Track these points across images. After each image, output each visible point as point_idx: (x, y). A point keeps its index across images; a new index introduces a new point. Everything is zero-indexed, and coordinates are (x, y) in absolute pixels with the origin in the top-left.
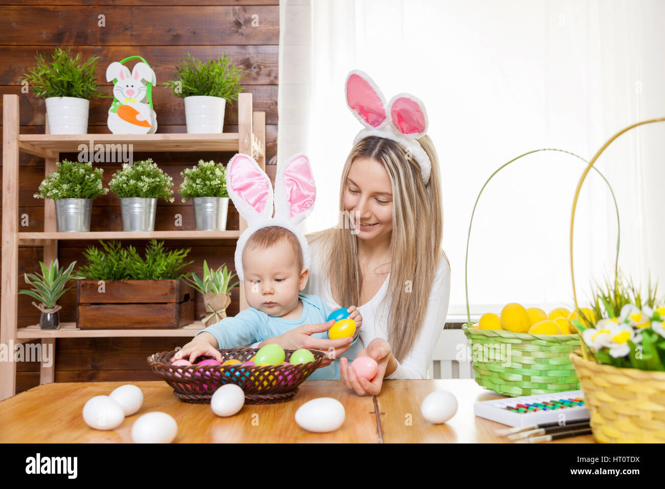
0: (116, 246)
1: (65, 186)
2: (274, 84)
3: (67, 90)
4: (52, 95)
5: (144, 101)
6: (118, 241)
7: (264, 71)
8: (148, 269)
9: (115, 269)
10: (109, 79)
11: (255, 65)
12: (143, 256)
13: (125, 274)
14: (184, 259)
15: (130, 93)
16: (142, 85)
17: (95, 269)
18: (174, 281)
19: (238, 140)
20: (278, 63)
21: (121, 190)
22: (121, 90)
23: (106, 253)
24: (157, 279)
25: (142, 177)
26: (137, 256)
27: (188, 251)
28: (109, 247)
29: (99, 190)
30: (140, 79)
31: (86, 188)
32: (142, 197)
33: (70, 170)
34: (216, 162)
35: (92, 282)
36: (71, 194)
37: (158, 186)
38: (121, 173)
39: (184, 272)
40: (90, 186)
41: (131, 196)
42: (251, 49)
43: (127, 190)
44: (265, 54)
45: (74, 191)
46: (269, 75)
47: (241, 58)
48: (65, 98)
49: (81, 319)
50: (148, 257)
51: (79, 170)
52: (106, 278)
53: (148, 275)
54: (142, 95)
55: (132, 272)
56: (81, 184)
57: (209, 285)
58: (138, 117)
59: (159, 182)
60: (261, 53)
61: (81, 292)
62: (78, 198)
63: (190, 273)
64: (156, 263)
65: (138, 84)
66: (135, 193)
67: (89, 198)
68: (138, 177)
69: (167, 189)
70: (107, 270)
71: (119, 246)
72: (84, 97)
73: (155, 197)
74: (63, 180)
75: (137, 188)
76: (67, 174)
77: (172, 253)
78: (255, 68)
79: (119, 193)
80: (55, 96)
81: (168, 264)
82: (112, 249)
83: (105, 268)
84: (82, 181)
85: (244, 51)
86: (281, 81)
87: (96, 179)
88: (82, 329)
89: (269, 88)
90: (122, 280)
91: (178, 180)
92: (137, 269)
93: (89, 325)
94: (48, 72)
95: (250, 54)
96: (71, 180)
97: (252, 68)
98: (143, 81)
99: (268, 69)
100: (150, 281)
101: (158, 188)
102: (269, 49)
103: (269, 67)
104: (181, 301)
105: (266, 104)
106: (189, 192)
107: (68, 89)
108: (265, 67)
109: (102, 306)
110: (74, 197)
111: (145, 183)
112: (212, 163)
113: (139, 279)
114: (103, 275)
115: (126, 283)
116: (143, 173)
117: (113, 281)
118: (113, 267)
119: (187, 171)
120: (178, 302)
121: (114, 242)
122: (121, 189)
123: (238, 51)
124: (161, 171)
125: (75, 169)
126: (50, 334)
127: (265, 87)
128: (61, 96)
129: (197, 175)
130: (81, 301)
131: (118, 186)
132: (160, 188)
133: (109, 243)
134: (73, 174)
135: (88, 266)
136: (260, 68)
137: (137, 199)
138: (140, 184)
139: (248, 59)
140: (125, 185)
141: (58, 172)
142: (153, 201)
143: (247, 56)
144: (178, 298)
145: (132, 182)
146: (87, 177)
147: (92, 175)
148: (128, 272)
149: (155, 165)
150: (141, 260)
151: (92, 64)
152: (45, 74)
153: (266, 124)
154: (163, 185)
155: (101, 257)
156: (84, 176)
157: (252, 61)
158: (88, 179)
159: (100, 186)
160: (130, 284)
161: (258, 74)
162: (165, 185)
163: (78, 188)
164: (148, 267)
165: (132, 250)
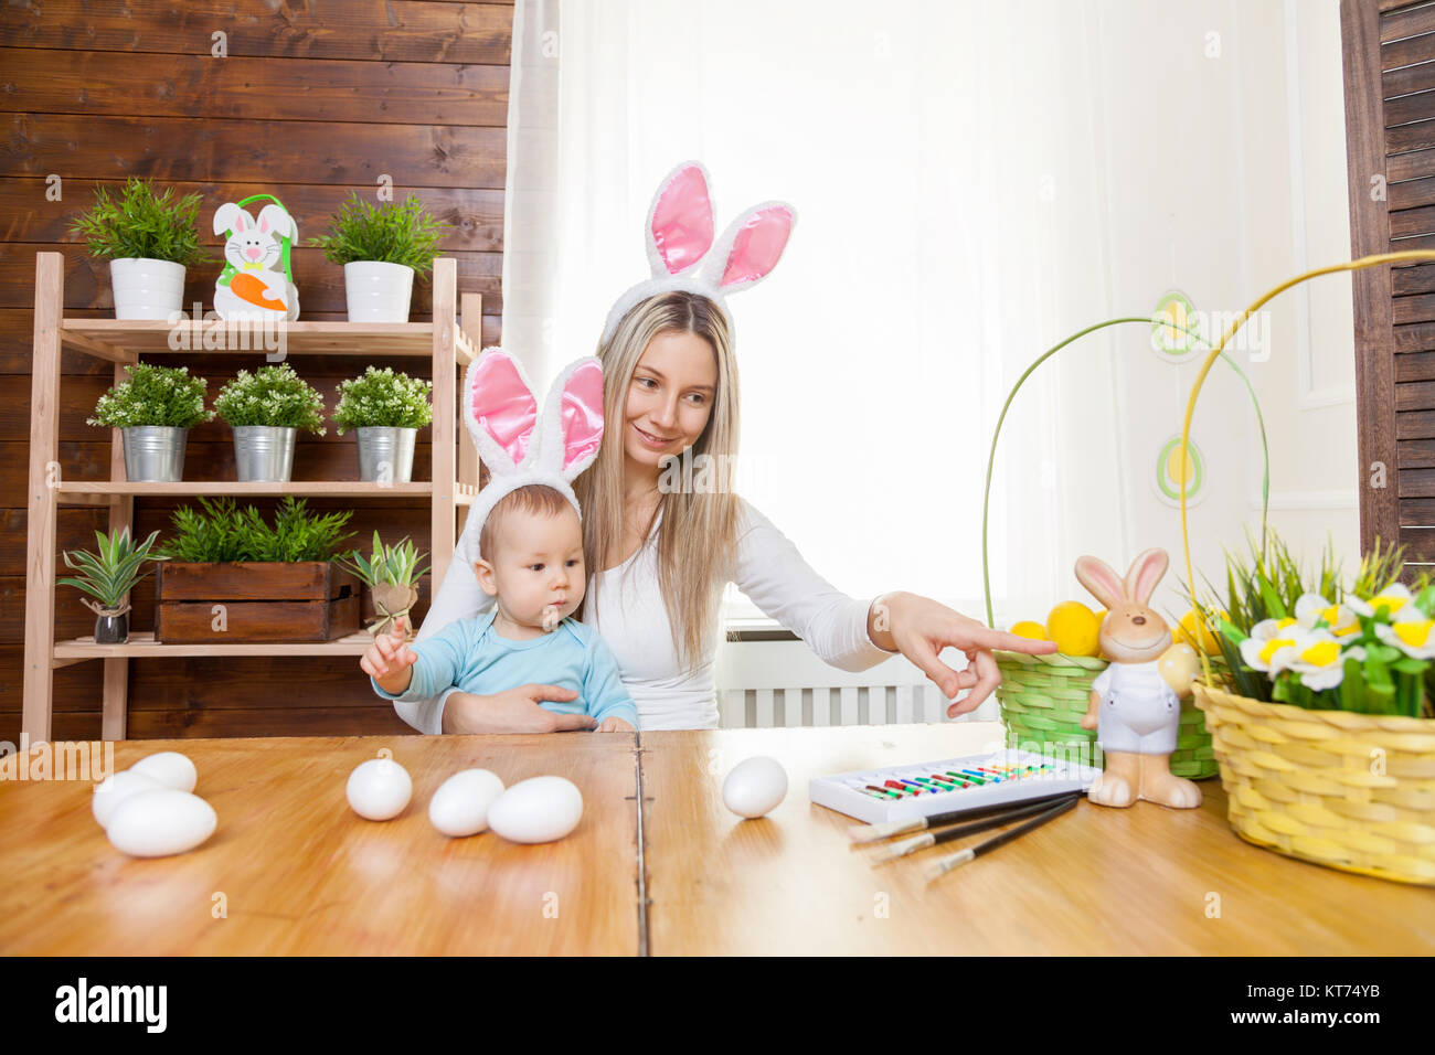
0: (226, 507)
1: (138, 406)
2: (496, 251)
3: (147, 247)
4: (122, 255)
5: (277, 268)
6: (230, 498)
7: (482, 229)
8: (278, 544)
9: (220, 544)
10: (218, 231)
11: (466, 220)
12: (271, 524)
13: (238, 553)
14: (342, 528)
15: (253, 254)
16: (273, 242)
17: (189, 545)
18: (322, 564)
19: (431, 334)
20: (503, 218)
21: (234, 413)
22: (238, 249)
23: (209, 517)
24: (292, 561)
25: (270, 392)
26: (260, 523)
27: (348, 515)
28: (215, 508)
29: (198, 414)
30: (270, 231)
31: (177, 409)
32: (269, 425)
33: (149, 379)
34: (397, 371)
35: (184, 565)
36: (149, 419)
37: (298, 406)
38: (235, 384)
39: (341, 549)
40: (182, 406)
41: (251, 423)
42: (461, 195)
43: (244, 413)
44: (483, 202)
45: (154, 413)
46: (490, 236)
47: (444, 207)
48: (143, 261)
49: (163, 627)
50: (280, 525)
51: (163, 379)
52: (206, 558)
53: (278, 554)
54: (274, 259)
55: (250, 549)
56: (166, 402)
57: (379, 572)
58: (266, 294)
59: (300, 401)
60: (476, 202)
61: (163, 580)
62: (160, 425)
63: (351, 552)
64: (291, 535)
65: (267, 240)
66: (258, 418)
67: (180, 426)
68: (263, 393)
69: (313, 413)
70: (208, 546)
71: (233, 507)
72: (176, 261)
73: (292, 427)
74: (135, 395)
75: (261, 410)
76: (143, 384)
77: (320, 519)
78: (466, 224)
79: (231, 418)
80: (126, 257)
81: (312, 535)
82: (220, 511)
83: (204, 542)
84: (169, 397)
85: (448, 197)
86: (507, 247)
87: (191, 397)
88: (164, 643)
89: (489, 256)
90: (234, 563)
91: (331, 400)
92: (258, 544)
93: (176, 636)
94: (114, 216)
95: (458, 202)
96: (150, 395)
97: (463, 224)
98: (276, 235)
99: (487, 227)
100: (281, 564)
101: (297, 412)
102: (490, 195)
103: (489, 223)
104: (334, 597)
105: (484, 281)
106: (348, 418)
107: (149, 245)
108: (483, 223)
109: (199, 605)
110: (154, 425)
111: (275, 403)
112: (389, 371)
113: (262, 560)
114: (202, 554)
115: (241, 567)
116: (272, 386)
117: (219, 564)
118: (218, 540)
119: (347, 383)
120: (328, 598)
121: (224, 500)
122: (235, 411)
123: (439, 197)
124: (303, 383)
125: (156, 378)
126: (111, 651)
127: (483, 255)
128: (136, 257)
129: (363, 390)
130: (164, 596)
131: (229, 407)
132: (300, 412)
133: (215, 501)
134: (152, 386)
135: (178, 538)
136: (474, 225)
137: (262, 429)
138: (267, 403)
139: (456, 210)
140: (240, 406)
141: (129, 382)
142: (290, 432)
143: (455, 206)
144: (328, 592)
145: (252, 400)
146: (178, 390)
147: (186, 389)
148: (244, 549)
149: (293, 373)
150: (266, 529)
151: (191, 207)
152: (108, 219)
153: (483, 314)
154: (306, 406)
155: (200, 522)
156: (173, 389)
157: (462, 214)
158: (179, 394)
159: (200, 407)
160: (246, 569)
161: (471, 234)
162: (310, 407)
163: (160, 409)
164: (278, 541)
165: (253, 512)
